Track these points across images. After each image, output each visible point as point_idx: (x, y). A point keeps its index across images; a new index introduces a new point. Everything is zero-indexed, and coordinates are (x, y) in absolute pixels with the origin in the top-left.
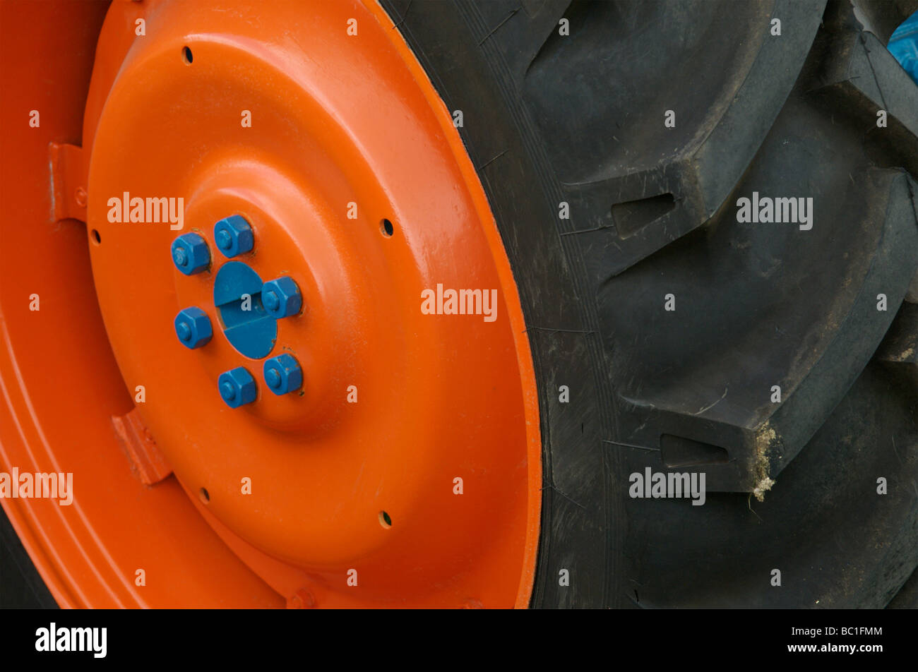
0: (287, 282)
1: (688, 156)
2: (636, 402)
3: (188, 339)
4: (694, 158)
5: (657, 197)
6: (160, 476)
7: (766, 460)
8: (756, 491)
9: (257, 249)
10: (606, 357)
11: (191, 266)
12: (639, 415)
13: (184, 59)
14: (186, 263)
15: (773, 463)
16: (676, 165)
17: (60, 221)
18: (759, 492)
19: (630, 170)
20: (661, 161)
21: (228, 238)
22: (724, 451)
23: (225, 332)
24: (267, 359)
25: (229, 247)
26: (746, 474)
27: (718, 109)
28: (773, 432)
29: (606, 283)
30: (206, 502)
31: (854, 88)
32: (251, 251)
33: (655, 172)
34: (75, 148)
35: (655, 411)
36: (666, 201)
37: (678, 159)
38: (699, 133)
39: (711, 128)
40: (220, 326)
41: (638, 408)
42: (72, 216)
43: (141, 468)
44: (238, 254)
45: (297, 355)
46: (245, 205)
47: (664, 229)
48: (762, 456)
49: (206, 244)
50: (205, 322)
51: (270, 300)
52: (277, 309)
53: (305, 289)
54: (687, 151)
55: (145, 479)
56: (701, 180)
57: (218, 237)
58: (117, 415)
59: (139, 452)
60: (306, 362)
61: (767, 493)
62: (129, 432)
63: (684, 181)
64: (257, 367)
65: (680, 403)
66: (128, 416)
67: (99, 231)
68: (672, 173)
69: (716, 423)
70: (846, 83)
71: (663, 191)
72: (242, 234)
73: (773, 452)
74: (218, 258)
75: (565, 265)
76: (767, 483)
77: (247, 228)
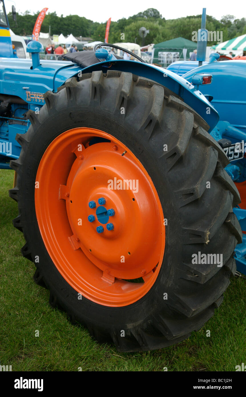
0: (112, 210)
1: (196, 187)
2: (185, 228)
3: (91, 220)
4: (198, 187)
5: (190, 193)
6: (77, 248)
7: (208, 237)
8: (206, 242)
9: (106, 204)
10: (180, 220)
11: (92, 207)
12: (185, 230)
13: (94, 169)
14: (92, 206)
15: (209, 238)
16: (194, 188)
17: (60, 199)
18: (207, 243)
19: (185, 189)
20: (191, 187)
21: (101, 201)
22: (201, 236)
23: (98, 219)
24: (107, 224)
25: (101, 203)
26: (204, 240)
27: (201, 179)
28: (209, 233)
29: (180, 208)
30: (91, 252)
31: (221, 177)
32: (105, 204)
33: (190, 189)
34: (65, 186)
35: (189, 230)
36: (192, 194)
37: (194, 187)
38: (198, 183)
39: (200, 182)
40: (97, 218)
41: (185, 229)
42: (63, 198)
43: (74, 247)
44: (103, 205)
45: (113, 223)
46: (104, 196)
47: (191, 199)
48: (207, 236)
49: (95, 203)
50: (94, 217)
51: (109, 213)
52: (110, 214)
53: (115, 211)
54: (196, 186)
55: (74, 249)
56: (199, 190)
57: (99, 201)
58: (69, 237)
59: (73, 244)
60: (115, 224)
61: (208, 243)
62: (71, 240)
63: (196, 191)
64: (104, 226)
65: (194, 228)
66: (71, 237)
67: (72, 201)
68: (193, 190)
69: (199, 231)
70: (220, 176)
71: (192, 192)
72: (104, 201)
73: (209, 236)
74: (97, 205)
75: (173, 205)
76: (208, 241)
77: (104, 200)
